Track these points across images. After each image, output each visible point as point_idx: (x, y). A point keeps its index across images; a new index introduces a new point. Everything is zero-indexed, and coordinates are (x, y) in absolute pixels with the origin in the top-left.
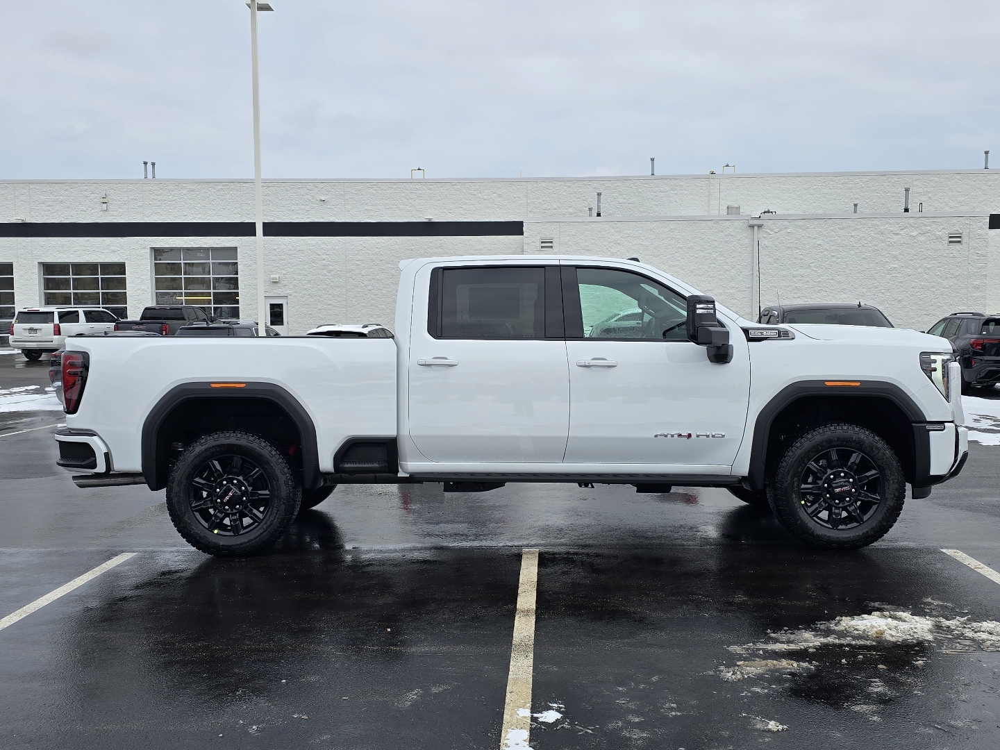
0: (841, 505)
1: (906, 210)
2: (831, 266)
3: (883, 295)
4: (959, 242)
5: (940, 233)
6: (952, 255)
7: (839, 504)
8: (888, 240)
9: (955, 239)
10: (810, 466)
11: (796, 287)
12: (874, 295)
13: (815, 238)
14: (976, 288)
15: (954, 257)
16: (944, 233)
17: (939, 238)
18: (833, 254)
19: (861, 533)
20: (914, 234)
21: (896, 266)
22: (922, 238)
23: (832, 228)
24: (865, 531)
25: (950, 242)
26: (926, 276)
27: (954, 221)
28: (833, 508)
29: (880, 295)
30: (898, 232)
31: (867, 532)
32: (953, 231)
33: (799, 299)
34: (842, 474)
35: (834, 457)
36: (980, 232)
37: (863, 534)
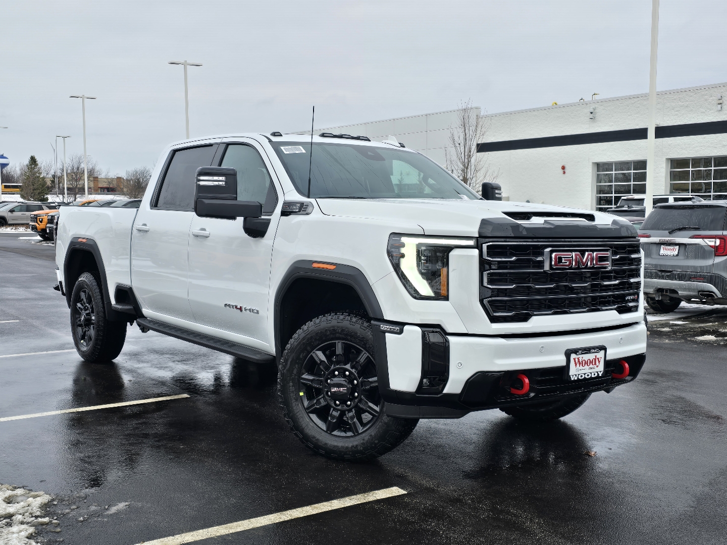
0: (339, 407)
7: (339, 405)
10: (314, 355)
19: (350, 445)
24: (355, 443)
28: (332, 409)
31: (357, 446)
34: (347, 373)
35: (339, 350)
37: (352, 446)
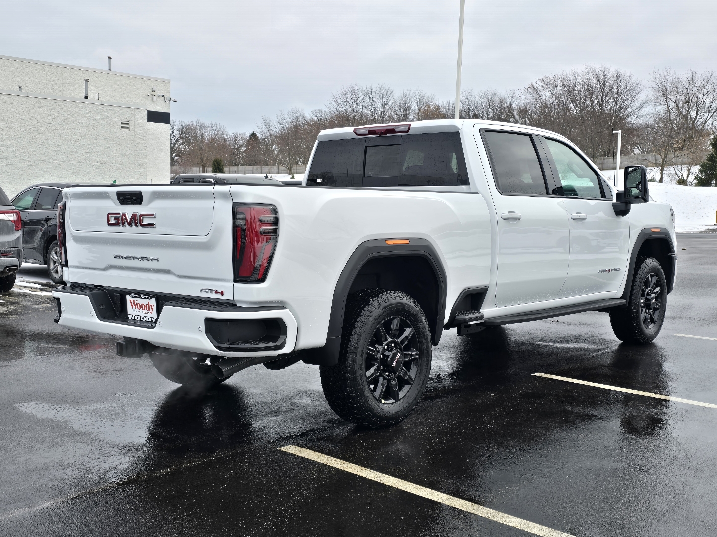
1: (86, 97)
2: (33, 139)
3: (75, 167)
4: (128, 128)
5: (115, 120)
6: (123, 138)
8: (78, 121)
9: (125, 125)
11: (4, 156)
12: (68, 166)
13: (19, 113)
14: (140, 165)
15: (125, 140)
16: (118, 120)
17: (114, 123)
18: (34, 129)
20: (97, 118)
21: (84, 143)
22: (102, 122)
23: (33, 106)
25: (122, 127)
26: (106, 154)
27: (124, 110)
29: (73, 167)
30: (84, 115)
32: (124, 119)
33: (7, 167)
36: (142, 121)
